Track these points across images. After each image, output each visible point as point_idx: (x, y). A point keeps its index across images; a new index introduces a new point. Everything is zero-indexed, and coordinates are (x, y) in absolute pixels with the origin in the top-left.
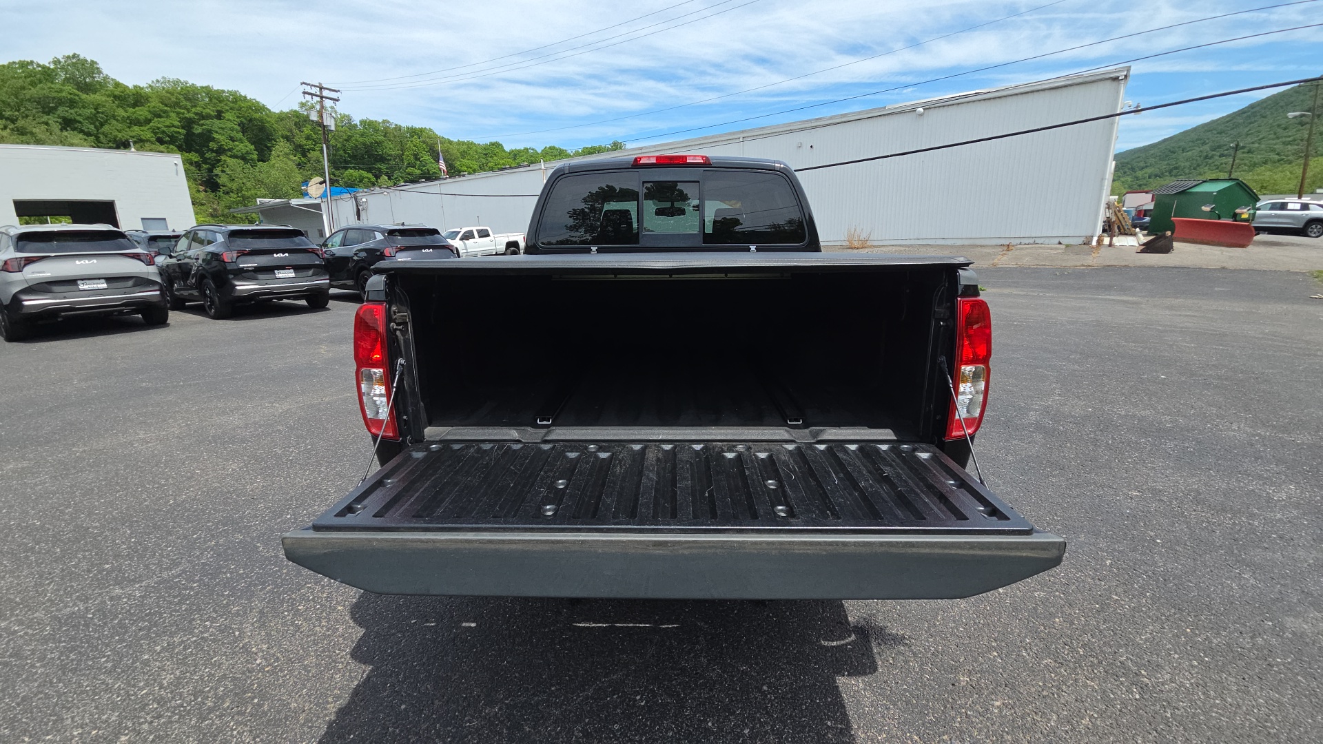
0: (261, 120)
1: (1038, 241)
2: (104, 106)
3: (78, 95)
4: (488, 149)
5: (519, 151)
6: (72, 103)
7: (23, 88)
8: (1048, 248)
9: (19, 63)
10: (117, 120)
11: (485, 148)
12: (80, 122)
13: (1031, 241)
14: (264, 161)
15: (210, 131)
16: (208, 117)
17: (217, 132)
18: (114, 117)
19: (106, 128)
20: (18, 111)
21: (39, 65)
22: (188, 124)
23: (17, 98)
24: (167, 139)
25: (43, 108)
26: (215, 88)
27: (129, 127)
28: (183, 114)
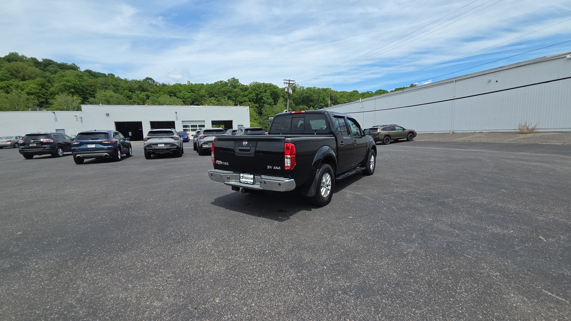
0: (276, 92)
2: (238, 92)
3: (233, 89)
5: (365, 93)
6: (231, 92)
7: (220, 88)
11: (351, 93)
12: (232, 97)
14: (275, 105)
15: (262, 97)
16: (263, 92)
17: (264, 97)
18: (240, 95)
19: (238, 99)
20: (218, 95)
21: (224, 82)
22: (257, 95)
23: (218, 91)
25: (224, 94)
26: (265, 83)
27: (243, 98)
28: (256, 92)
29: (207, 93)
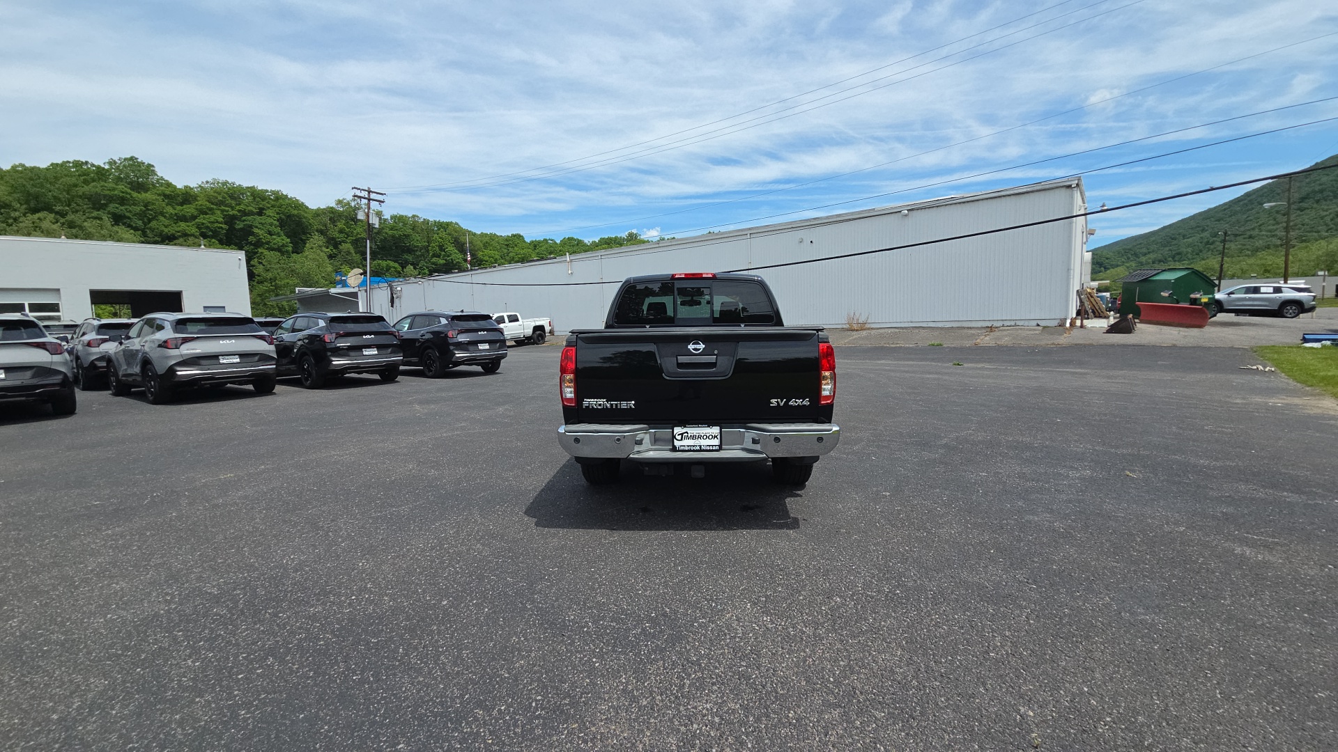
0: (299, 216)
1: (1018, 323)
2: (153, 204)
3: (130, 194)
4: (510, 240)
5: (539, 242)
6: (122, 201)
7: (76, 186)
8: (1027, 330)
9: (73, 163)
10: (165, 217)
11: (507, 239)
12: (129, 218)
13: (1013, 323)
14: (298, 253)
15: (251, 226)
16: (251, 213)
17: (257, 227)
18: (162, 214)
19: (153, 224)
20: (69, 206)
21: (93, 165)
22: (230, 220)
23: (68, 194)
24: (211, 233)
25: (94, 204)
26: (259, 188)
27: (175, 223)
28: (228, 211)
29: (16, 195)
